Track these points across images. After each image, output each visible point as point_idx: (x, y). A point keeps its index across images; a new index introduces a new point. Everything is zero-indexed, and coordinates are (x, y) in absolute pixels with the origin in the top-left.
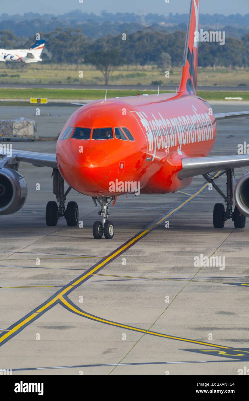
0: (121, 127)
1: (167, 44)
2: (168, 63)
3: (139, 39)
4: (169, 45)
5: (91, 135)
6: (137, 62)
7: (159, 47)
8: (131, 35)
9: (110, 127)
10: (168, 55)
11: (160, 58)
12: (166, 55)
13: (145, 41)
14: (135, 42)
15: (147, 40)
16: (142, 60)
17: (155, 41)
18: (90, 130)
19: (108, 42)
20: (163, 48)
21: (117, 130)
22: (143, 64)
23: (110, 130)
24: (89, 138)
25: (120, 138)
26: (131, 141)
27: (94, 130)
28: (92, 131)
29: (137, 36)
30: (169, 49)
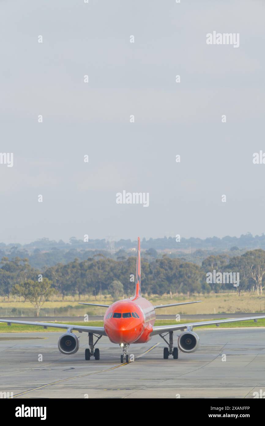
0: (134, 312)
1: (120, 271)
2: (120, 291)
3: (91, 267)
4: (122, 273)
5: (122, 316)
6: (89, 292)
7: (112, 274)
8: (81, 263)
9: (130, 312)
10: (120, 283)
11: (112, 287)
12: (117, 283)
13: (97, 269)
14: (86, 270)
15: (99, 268)
16: (94, 289)
17: (108, 269)
18: (121, 314)
19: (57, 271)
20: (115, 275)
21: (133, 313)
22: (95, 293)
23: (130, 314)
24: (121, 317)
25: (134, 317)
26: (138, 318)
27: (123, 314)
28: (122, 314)
29: (87, 264)
30: (122, 277)
